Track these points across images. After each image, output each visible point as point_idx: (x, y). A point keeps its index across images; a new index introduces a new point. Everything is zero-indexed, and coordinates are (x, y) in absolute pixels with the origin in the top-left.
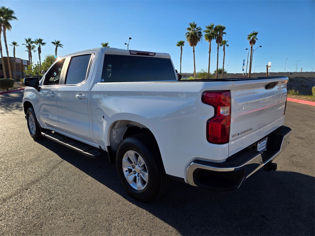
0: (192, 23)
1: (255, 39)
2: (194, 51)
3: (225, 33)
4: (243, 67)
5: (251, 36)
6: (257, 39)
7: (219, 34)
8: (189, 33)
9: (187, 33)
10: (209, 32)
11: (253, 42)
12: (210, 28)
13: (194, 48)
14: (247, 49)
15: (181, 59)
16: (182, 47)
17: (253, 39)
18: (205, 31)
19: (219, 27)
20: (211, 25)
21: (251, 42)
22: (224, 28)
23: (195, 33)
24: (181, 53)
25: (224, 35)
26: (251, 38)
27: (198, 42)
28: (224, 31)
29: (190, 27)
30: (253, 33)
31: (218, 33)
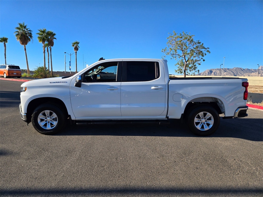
0: (22, 23)
1: (78, 47)
2: (25, 49)
3: (55, 38)
4: (70, 67)
5: (75, 44)
6: (79, 47)
7: (51, 38)
8: (19, 32)
9: (16, 32)
10: (42, 35)
11: (76, 49)
12: (44, 32)
13: (25, 47)
14: (65, 53)
15: (5, 55)
16: (6, 43)
17: (76, 46)
18: (38, 34)
19: (50, 33)
20: (44, 30)
21: (75, 49)
22: (54, 35)
23: (26, 34)
24: (5, 49)
25: (54, 39)
26: (75, 45)
27: (29, 42)
28: (55, 37)
29: (19, 26)
30: (76, 42)
31: (49, 38)
